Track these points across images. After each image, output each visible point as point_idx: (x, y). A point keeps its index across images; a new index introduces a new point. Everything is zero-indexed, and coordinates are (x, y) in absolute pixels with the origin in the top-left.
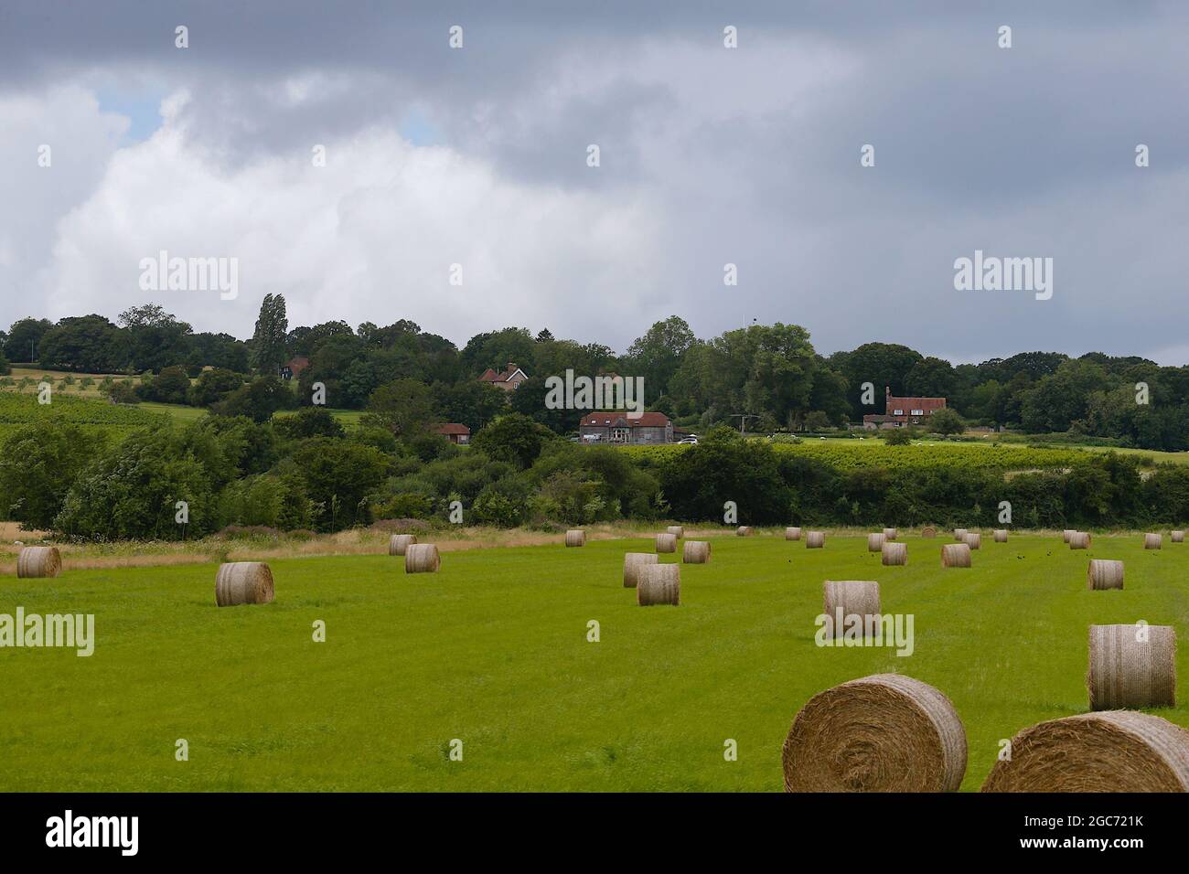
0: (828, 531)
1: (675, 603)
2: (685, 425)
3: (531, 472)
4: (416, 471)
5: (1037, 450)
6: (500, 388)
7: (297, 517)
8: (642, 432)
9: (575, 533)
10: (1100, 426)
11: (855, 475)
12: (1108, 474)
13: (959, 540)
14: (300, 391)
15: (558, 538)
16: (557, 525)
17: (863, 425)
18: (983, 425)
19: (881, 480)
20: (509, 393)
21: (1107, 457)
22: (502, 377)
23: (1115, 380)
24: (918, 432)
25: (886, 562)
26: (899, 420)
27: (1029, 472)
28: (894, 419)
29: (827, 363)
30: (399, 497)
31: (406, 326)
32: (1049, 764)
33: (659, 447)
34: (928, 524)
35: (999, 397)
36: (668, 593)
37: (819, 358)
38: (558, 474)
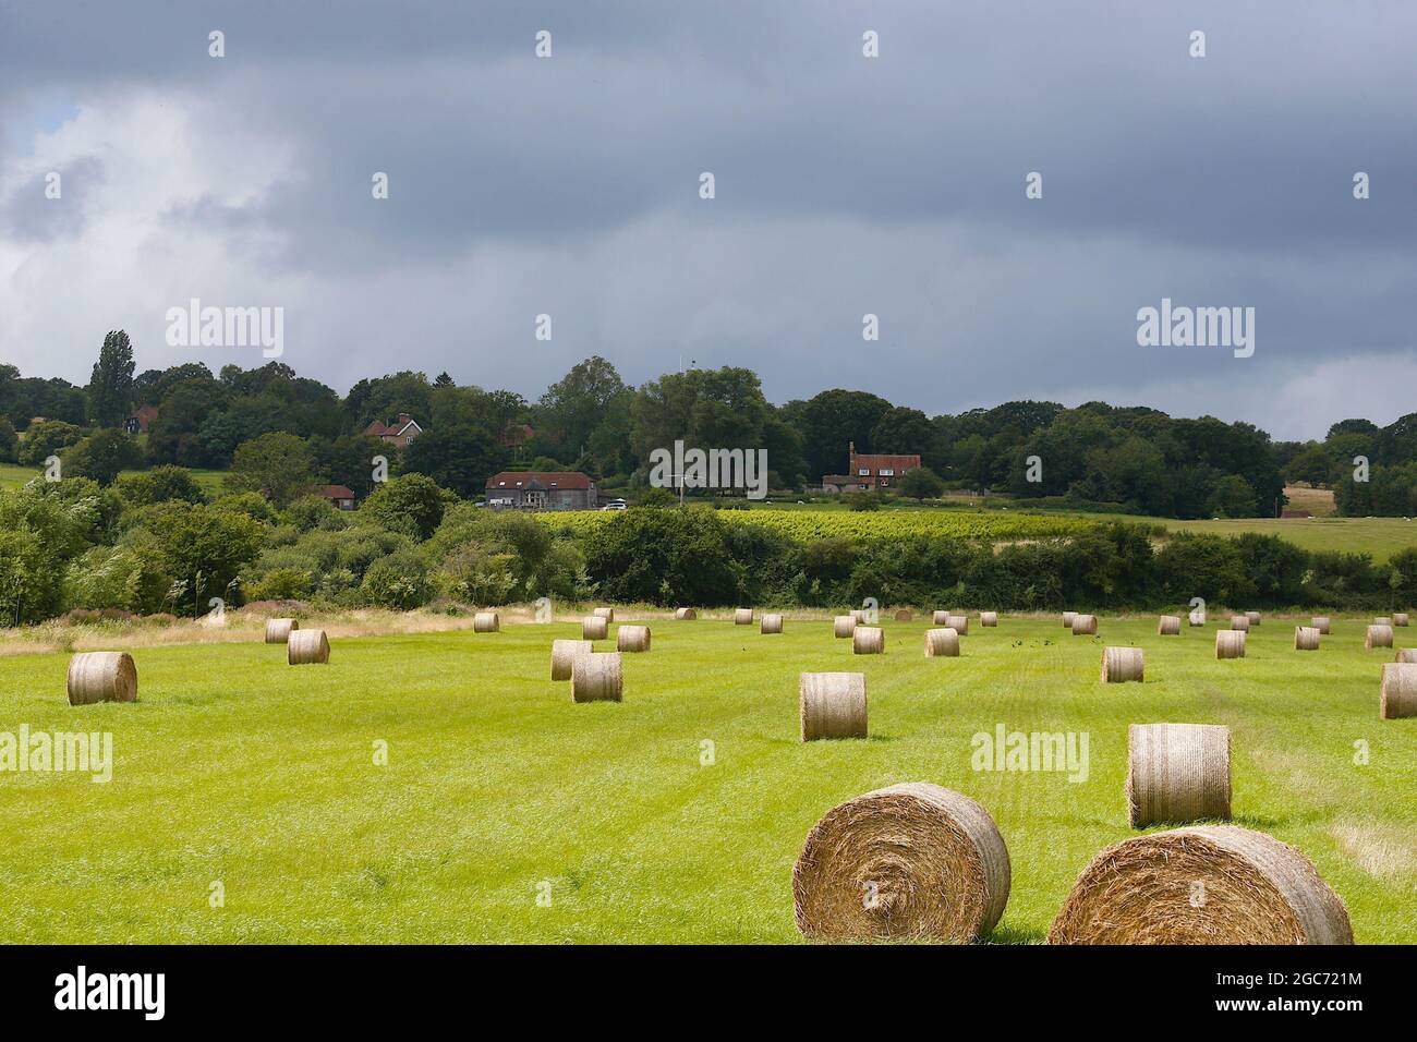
0: (786, 613)
1: (617, 698)
2: (612, 487)
3: (432, 544)
4: (293, 543)
5: (1028, 517)
6: (390, 444)
7: (153, 599)
8: (561, 496)
9: (485, 616)
10: (1101, 489)
11: (815, 547)
12: (1115, 545)
13: (941, 623)
14: (149, 447)
15: (465, 623)
16: (463, 606)
17: (822, 487)
18: (965, 487)
19: (846, 553)
20: (403, 450)
21: (1112, 525)
22: (391, 430)
23: (1121, 434)
24: (887, 495)
25: (858, 650)
26: (866, 481)
27: (1021, 543)
28: (859, 480)
29: (780, 413)
30: (275, 574)
31: (278, 369)
32: (1137, 890)
33: (583, 515)
34: (902, 605)
35: (984, 454)
36: (608, 687)
37: (770, 408)
38: (463, 547)
